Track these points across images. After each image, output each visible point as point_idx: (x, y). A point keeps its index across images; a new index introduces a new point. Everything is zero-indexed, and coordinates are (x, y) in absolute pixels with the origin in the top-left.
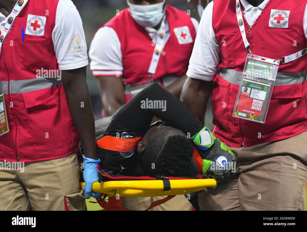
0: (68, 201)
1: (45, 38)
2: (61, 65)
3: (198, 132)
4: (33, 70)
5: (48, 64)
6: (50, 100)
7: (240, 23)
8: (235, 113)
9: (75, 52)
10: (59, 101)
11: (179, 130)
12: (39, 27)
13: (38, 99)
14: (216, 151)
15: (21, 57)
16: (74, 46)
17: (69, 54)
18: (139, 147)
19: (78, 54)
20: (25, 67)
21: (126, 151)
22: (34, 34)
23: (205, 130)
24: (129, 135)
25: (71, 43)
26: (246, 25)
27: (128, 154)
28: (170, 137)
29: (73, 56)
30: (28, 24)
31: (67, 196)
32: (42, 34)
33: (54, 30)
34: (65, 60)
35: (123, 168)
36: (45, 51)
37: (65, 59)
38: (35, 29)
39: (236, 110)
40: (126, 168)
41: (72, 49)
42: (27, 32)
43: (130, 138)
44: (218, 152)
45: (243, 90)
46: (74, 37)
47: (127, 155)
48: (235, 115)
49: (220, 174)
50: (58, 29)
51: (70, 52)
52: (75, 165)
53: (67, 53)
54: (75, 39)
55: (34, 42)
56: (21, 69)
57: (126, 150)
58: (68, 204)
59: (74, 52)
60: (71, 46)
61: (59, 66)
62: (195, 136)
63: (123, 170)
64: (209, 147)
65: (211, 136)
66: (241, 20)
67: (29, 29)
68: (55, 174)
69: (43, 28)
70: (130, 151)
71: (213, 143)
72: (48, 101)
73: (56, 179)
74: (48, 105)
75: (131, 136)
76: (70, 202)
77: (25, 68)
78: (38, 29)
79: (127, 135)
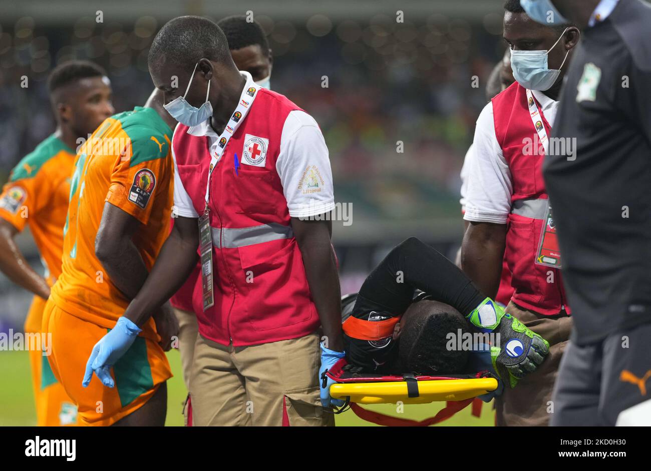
0: (288, 402)
1: (267, 170)
2: (292, 209)
3: (476, 307)
4: (253, 215)
5: (274, 207)
6: (277, 257)
7: (538, 126)
8: (538, 258)
9: (309, 192)
10: (291, 259)
11: (448, 306)
12: (259, 154)
13: (260, 256)
14: (504, 333)
15: (236, 195)
16: (308, 183)
17: (301, 194)
18: (396, 331)
19: (315, 195)
20: (243, 210)
21: (377, 340)
22: (252, 163)
23: (486, 304)
24: (381, 315)
25: (303, 178)
26: (548, 127)
27: (381, 342)
28: (432, 316)
29: (306, 197)
30: (246, 149)
31: (288, 395)
32: (262, 164)
33: (278, 160)
34: (295, 203)
35: (378, 364)
36: (269, 188)
37: (295, 201)
38: (253, 157)
39: (540, 254)
40: (383, 363)
41: (305, 187)
42: (244, 161)
43: (381, 320)
44: (508, 335)
45: (548, 224)
46: (307, 170)
47: (380, 344)
48: (539, 261)
49: (513, 366)
50: (284, 158)
51: (302, 191)
52: (311, 351)
53: (297, 192)
54: (309, 172)
55: (252, 175)
56: (236, 213)
57: (377, 338)
58: (288, 408)
59: (307, 191)
60: (303, 183)
61: (290, 211)
62: (472, 314)
63: (378, 366)
64: (494, 329)
65: (496, 312)
66: (539, 122)
67: (246, 156)
68: (275, 361)
69: (263, 155)
70: (383, 339)
71: (499, 322)
72: (273, 260)
73: (276, 368)
74: (274, 263)
75: (382, 318)
76: (291, 405)
77: (242, 212)
78: (257, 157)
79: (377, 315)
